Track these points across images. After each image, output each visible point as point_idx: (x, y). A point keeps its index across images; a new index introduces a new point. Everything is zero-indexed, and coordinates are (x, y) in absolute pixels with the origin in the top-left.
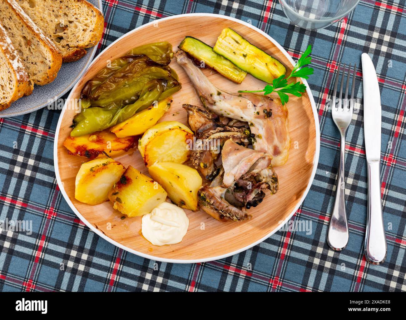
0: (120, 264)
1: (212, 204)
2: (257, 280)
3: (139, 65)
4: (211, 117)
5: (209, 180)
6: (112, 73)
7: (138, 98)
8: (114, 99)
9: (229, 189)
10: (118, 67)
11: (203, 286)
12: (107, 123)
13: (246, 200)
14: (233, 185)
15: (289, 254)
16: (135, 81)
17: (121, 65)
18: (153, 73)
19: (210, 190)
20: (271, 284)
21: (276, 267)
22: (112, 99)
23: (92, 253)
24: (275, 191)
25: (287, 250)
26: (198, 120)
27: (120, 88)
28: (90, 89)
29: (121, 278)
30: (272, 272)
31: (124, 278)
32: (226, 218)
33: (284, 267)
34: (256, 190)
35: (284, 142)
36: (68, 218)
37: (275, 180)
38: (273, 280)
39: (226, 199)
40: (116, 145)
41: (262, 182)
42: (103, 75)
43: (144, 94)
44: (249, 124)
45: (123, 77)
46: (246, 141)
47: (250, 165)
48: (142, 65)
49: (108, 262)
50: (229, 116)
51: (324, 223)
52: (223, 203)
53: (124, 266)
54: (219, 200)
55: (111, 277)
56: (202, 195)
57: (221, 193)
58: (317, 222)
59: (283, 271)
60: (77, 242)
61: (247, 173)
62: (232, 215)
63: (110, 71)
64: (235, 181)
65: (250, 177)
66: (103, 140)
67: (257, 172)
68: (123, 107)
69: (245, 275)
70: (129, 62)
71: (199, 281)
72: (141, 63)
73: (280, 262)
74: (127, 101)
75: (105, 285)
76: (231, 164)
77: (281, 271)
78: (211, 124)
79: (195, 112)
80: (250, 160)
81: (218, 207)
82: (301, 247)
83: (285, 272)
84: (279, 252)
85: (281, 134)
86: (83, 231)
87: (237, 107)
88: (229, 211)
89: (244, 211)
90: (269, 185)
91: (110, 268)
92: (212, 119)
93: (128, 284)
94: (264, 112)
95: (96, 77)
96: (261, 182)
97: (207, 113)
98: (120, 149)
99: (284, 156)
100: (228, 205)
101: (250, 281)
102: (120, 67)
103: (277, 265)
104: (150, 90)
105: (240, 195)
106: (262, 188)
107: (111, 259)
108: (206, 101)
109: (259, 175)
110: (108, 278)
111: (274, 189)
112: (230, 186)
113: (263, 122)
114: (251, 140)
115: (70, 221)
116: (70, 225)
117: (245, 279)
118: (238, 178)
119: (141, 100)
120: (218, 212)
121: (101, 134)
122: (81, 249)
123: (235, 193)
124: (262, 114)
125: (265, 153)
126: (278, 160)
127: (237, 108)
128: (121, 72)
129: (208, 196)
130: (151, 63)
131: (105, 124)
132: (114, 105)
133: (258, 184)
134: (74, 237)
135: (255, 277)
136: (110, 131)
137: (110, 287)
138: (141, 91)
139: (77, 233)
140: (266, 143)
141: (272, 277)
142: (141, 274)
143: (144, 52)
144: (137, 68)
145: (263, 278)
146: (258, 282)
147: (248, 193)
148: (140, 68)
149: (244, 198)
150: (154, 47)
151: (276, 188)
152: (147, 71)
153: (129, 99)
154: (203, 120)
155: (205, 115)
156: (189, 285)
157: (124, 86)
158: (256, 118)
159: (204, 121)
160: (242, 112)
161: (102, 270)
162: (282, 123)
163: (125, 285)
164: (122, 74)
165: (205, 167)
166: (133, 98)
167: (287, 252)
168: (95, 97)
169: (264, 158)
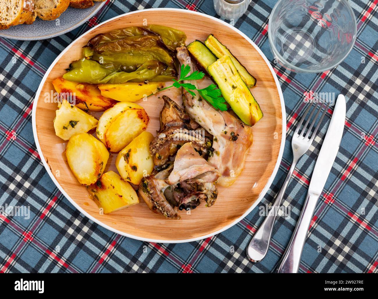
0: (56, 203)
1: (151, 194)
2: (171, 261)
3: (150, 41)
4: (183, 117)
5: (157, 170)
6: (124, 37)
7: (135, 69)
8: (116, 60)
9: (171, 187)
10: (131, 34)
11: (122, 249)
12: (98, 79)
13: (182, 202)
14: (176, 184)
15: (208, 248)
16: (140, 53)
17: (135, 34)
18: (159, 54)
19: (154, 181)
20: (182, 270)
21: (193, 256)
22: (113, 59)
23: (34, 183)
24: (210, 205)
25: (208, 245)
26: (171, 115)
27: (125, 53)
28: (98, 41)
29: (52, 215)
30: (187, 259)
31: (54, 216)
32: (157, 210)
33: (199, 258)
34: (194, 196)
35: (237, 167)
36: (24, 145)
37: (215, 196)
38: (185, 266)
39: (165, 194)
40: (98, 101)
41: (203, 192)
42: (116, 35)
43: (143, 69)
44: (214, 138)
45: (132, 45)
46: (205, 151)
47: (199, 173)
48: (153, 43)
49: (46, 197)
50: (200, 123)
51: (249, 233)
52: (160, 196)
53: (59, 206)
54: (159, 193)
55: (44, 211)
56: (145, 182)
57: (162, 187)
58: (243, 230)
59: (197, 262)
60: (25, 169)
61: (192, 179)
62: (164, 210)
63: (123, 34)
64: (179, 181)
65: (194, 184)
66: (89, 92)
67: (202, 182)
68: (119, 71)
69: (162, 253)
70: (143, 35)
71: (119, 243)
72: (153, 40)
73: (197, 253)
74: (125, 68)
75: (35, 216)
76: (182, 165)
77: (196, 261)
78: (181, 123)
79: (171, 107)
80: (200, 169)
81: (155, 198)
82: (221, 246)
83: (199, 263)
84: (200, 244)
85: (237, 159)
86: (34, 162)
87: (210, 118)
88: (163, 206)
89: (176, 211)
90: (207, 198)
91: (46, 203)
92: (183, 119)
93: (56, 222)
94: (231, 134)
95: (108, 34)
96: (201, 192)
97: (181, 112)
98: (100, 106)
99: (231, 180)
100: (164, 200)
101: (165, 259)
102: (133, 35)
103: (193, 254)
104: (149, 68)
105: (179, 195)
106: (199, 197)
107: (50, 195)
108: (186, 100)
109: (202, 185)
110: (41, 211)
111: (210, 202)
112: (173, 184)
113: (227, 142)
114: (210, 152)
115: (26, 149)
116: (24, 152)
117: (161, 256)
118: (182, 180)
119: (137, 74)
120: (153, 203)
121: (88, 86)
122: (26, 177)
123: (175, 191)
124: (229, 134)
125: (216, 169)
126: (224, 181)
127: (209, 120)
128: (132, 40)
129: (150, 185)
130: (160, 44)
131: (97, 79)
132: (112, 66)
133: (198, 192)
134: (24, 164)
135: (170, 258)
136: (98, 87)
137: (39, 219)
138: (142, 65)
139: (28, 162)
140: (221, 161)
141: (186, 263)
142: (71, 218)
143: (160, 32)
144: (147, 43)
145: (178, 261)
146: (172, 263)
147: (186, 196)
148: (150, 44)
149: (181, 199)
150: (170, 32)
151: (212, 203)
152: (155, 50)
153: (128, 67)
154: (175, 116)
155: (179, 113)
156: (110, 244)
157: (129, 53)
158: (222, 136)
159: (176, 118)
160: (212, 125)
161: (38, 202)
162: (243, 150)
163: (54, 222)
164: (132, 42)
165: (159, 158)
166: (132, 67)
167: (207, 246)
168: (100, 50)
169: (213, 172)
